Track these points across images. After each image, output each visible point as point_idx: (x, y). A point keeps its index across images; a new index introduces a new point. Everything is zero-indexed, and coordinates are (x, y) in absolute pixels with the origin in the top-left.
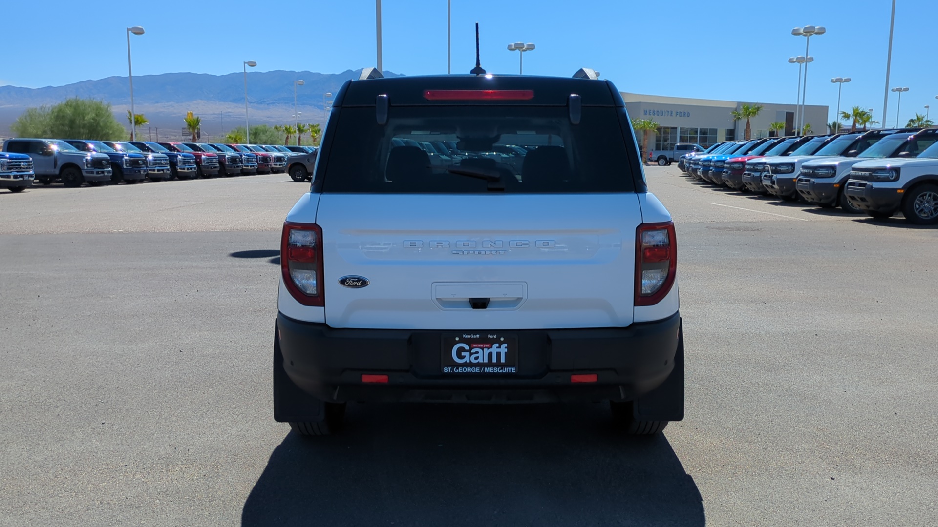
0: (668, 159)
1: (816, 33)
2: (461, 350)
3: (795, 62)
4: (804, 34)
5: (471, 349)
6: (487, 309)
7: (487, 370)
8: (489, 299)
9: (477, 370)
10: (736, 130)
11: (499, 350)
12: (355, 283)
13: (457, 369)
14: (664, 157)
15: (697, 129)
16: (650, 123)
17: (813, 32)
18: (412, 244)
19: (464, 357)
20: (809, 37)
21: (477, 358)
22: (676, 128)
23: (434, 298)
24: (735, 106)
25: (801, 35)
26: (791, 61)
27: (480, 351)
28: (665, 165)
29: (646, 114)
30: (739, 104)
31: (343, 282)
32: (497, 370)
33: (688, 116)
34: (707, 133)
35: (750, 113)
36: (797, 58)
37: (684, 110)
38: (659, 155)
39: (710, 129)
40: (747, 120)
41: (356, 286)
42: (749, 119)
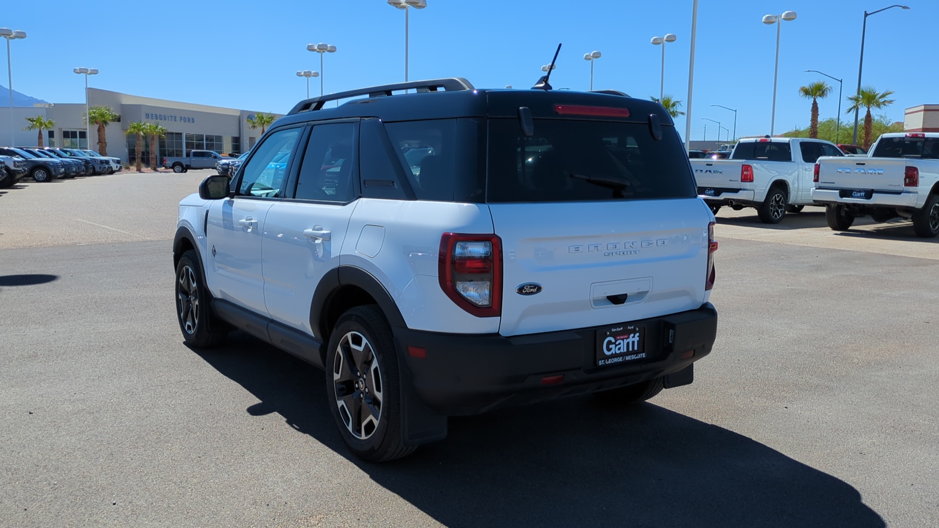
0: (185, 166)
1: (328, 51)
2: (610, 343)
3: (302, 76)
4: (318, 50)
5: (616, 341)
6: (625, 304)
7: (628, 358)
8: (626, 295)
9: (620, 359)
10: (241, 138)
11: (633, 339)
12: (532, 290)
13: (608, 361)
14: (180, 164)
15: (203, 135)
16: (157, 127)
17: (326, 49)
18: (578, 249)
19: (611, 349)
20: (323, 54)
21: (619, 349)
22: (181, 134)
23: (591, 298)
24: (238, 114)
25: (315, 52)
26: (299, 74)
27: (621, 341)
28: (182, 172)
29: (148, 118)
30: (242, 112)
31: (521, 290)
32: (634, 357)
33: (193, 122)
34: (213, 140)
35: (264, 123)
36: (305, 72)
37: (188, 117)
38: (173, 162)
39: (216, 136)
40: (262, 129)
41: (532, 293)
42: (264, 127)
